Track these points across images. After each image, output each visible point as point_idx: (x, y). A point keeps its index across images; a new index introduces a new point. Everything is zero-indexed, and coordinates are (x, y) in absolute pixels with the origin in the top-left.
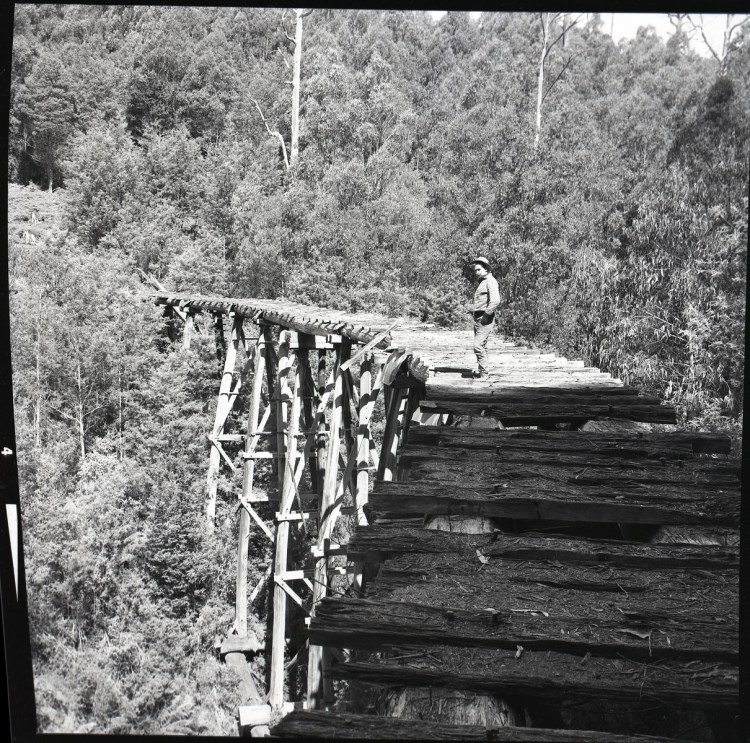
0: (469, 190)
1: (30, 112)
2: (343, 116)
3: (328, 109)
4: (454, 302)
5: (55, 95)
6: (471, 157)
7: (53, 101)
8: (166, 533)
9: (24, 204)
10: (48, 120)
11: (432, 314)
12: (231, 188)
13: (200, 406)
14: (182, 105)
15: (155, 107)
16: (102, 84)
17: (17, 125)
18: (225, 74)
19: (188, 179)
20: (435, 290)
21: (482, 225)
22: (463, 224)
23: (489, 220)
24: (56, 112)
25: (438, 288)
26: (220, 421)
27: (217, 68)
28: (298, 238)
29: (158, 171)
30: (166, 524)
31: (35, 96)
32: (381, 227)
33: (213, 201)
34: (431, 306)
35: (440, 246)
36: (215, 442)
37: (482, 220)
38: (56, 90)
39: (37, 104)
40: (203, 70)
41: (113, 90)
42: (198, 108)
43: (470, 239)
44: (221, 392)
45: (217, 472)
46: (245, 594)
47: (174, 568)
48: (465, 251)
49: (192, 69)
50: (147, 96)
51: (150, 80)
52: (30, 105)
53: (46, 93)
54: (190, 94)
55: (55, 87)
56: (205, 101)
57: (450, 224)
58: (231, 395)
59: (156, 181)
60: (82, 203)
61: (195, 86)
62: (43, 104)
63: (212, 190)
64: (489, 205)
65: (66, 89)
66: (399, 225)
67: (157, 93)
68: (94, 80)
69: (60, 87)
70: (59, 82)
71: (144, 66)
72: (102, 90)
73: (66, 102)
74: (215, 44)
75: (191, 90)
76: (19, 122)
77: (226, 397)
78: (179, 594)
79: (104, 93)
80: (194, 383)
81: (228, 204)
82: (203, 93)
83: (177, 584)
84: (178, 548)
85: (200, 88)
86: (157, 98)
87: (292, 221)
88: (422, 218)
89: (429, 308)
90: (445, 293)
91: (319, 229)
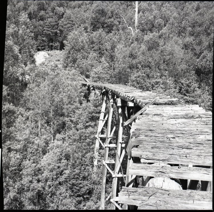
0: (198, 41)
1: (62, 29)
2: (151, 17)
3: (145, 15)
4: (192, 83)
5: (69, 23)
6: (198, 29)
7: (69, 25)
8: (74, 173)
9: (59, 56)
10: (67, 31)
11: (183, 88)
12: (115, 47)
13: (93, 124)
14: (106, 24)
15: (98, 25)
16: (83, 19)
17: (59, 33)
18: (119, 13)
19: (102, 44)
20: (185, 79)
21: (203, 54)
22: (195, 54)
23: (205, 52)
24: (69, 28)
25: (186, 78)
26: (100, 130)
27: (116, 11)
28: (134, 62)
29: (93, 43)
30: (75, 170)
31: (64, 24)
32: (165, 57)
33: (109, 51)
34: (183, 85)
35: (186, 63)
36: (98, 138)
37: (203, 52)
38: (70, 22)
39: (64, 26)
40: (112, 12)
41: (86, 21)
42: (111, 25)
43: (198, 60)
44: (100, 119)
45: (98, 148)
46: (104, 198)
47: (77, 186)
48: (196, 64)
49: (109, 12)
50: (96, 22)
51: (96, 17)
52: (63, 27)
53: (67, 23)
54: (108, 20)
55: (69, 21)
56: (113, 22)
57: (190, 54)
58: (104, 120)
59: (92, 46)
60: (68, 54)
61: (110, 18)
62: (66, 26)
63: (109, 48)
64: (206, 46)
65: (72, 21)
66: (171, 56)
67: (98, 20)
68: (81, 18)
69: (71, 21)
70: (70, 20)
71: (95, 12)
72: (83, 21)
73: (73, 25)
74: (116, 4)
75: (109, 19)
76: (59, 32)
77: (102, 121)
78: (79, 196)
79: (83, 22)
80: (91, 115)
81: (114, 52)
82: (112, 19)
83: (78, 192)
84: (79, 179)
85: (111, 18)
86: (98, 22)
87: (132, 56)
88: (179, 53)
89: (182, 86)
90: (188, 80)
91: (141, 58)
